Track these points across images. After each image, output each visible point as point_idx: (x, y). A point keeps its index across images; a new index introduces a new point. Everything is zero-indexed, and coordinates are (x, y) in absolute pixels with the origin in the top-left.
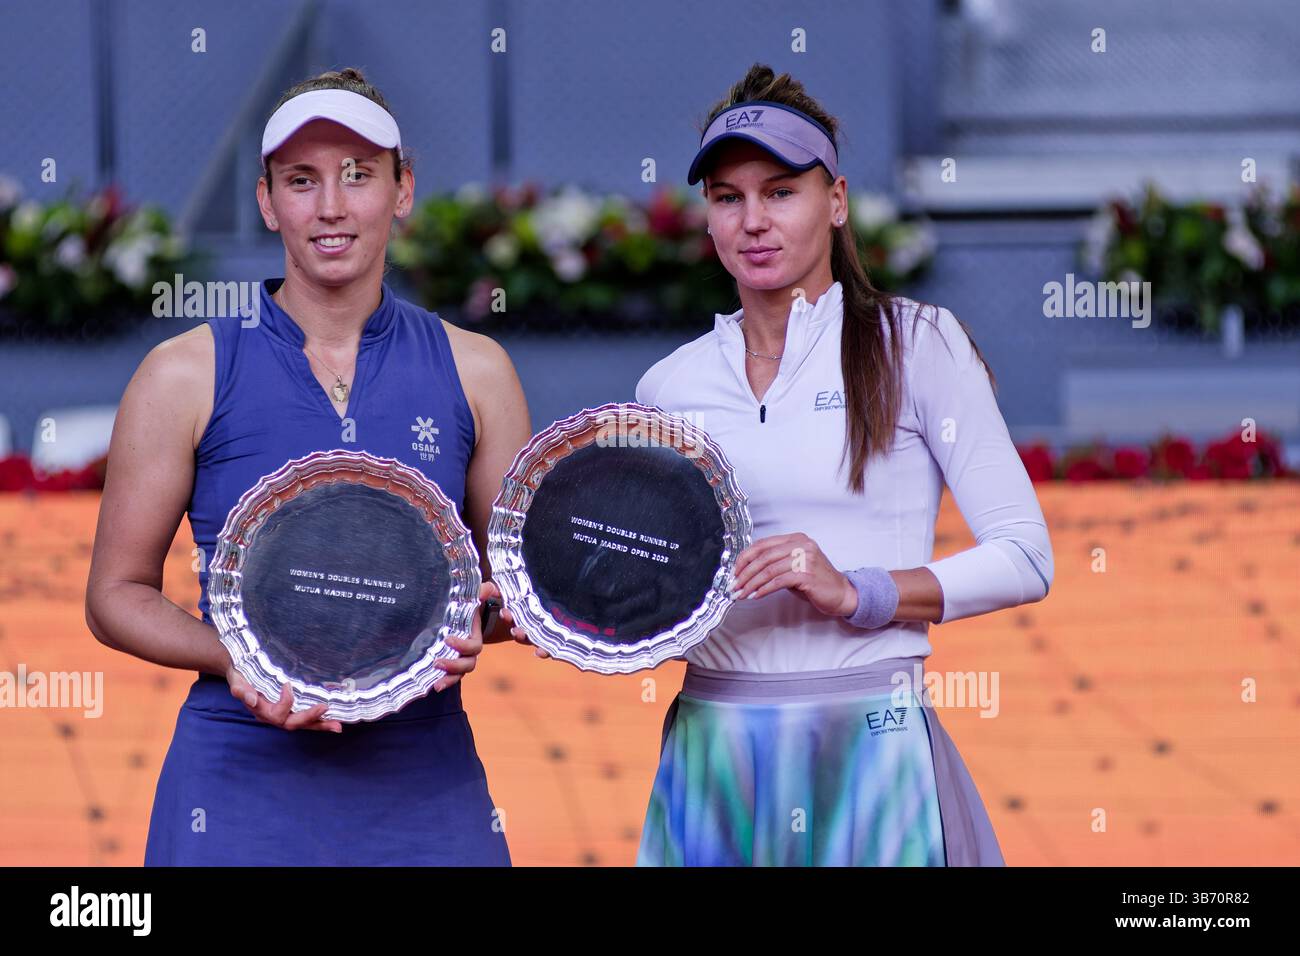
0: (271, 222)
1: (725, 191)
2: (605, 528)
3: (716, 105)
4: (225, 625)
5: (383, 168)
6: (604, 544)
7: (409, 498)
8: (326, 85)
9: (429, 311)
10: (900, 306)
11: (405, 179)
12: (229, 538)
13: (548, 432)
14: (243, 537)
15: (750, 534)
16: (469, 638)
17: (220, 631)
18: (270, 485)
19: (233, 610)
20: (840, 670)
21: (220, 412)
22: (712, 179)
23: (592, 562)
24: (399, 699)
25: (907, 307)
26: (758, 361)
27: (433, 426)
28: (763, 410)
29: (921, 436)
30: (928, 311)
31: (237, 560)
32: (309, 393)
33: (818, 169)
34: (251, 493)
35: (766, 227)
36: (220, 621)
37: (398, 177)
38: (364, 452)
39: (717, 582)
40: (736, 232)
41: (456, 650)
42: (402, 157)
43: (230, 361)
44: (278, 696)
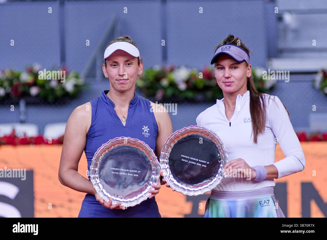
0: (106, 76)
1: (220, 66)
2: (190, 158)
3: (219, 44)
4: (94, 182)
5: (135, 62)
6: (190, 162)
7: (141, 149)
8: (121, 41)
9: (146, 99)
10: (265, 96)
11: (141, 64)
12: (95, 160)
13: (175, 133)
14: (99, 160)
15: (227, 160)
16: (157, 185)
17: (93, 184)
18: (105, 146)
19: (96, 179)
20: (252, 190)
21: (93, 124)
22: (217, 63)
23: (186, 167)
24: (139, 201)
25: (266, 96)
26: (228, 111)
27: (148, 128)
28: (230, 123)
29: (271, 129)
30: (272, 97)
31: (97, 166)
32: (116, 119)
33: (244, 62)
34: (100, 148)
35: (230, 76)
36: (93, 181)
37: (139, 64)
38: (129, 137)
39: (219, 172)
40: (222, 77)
41: (154, 188)
42: (140, 59)
43: (95, 111)
44: (109, 201)
